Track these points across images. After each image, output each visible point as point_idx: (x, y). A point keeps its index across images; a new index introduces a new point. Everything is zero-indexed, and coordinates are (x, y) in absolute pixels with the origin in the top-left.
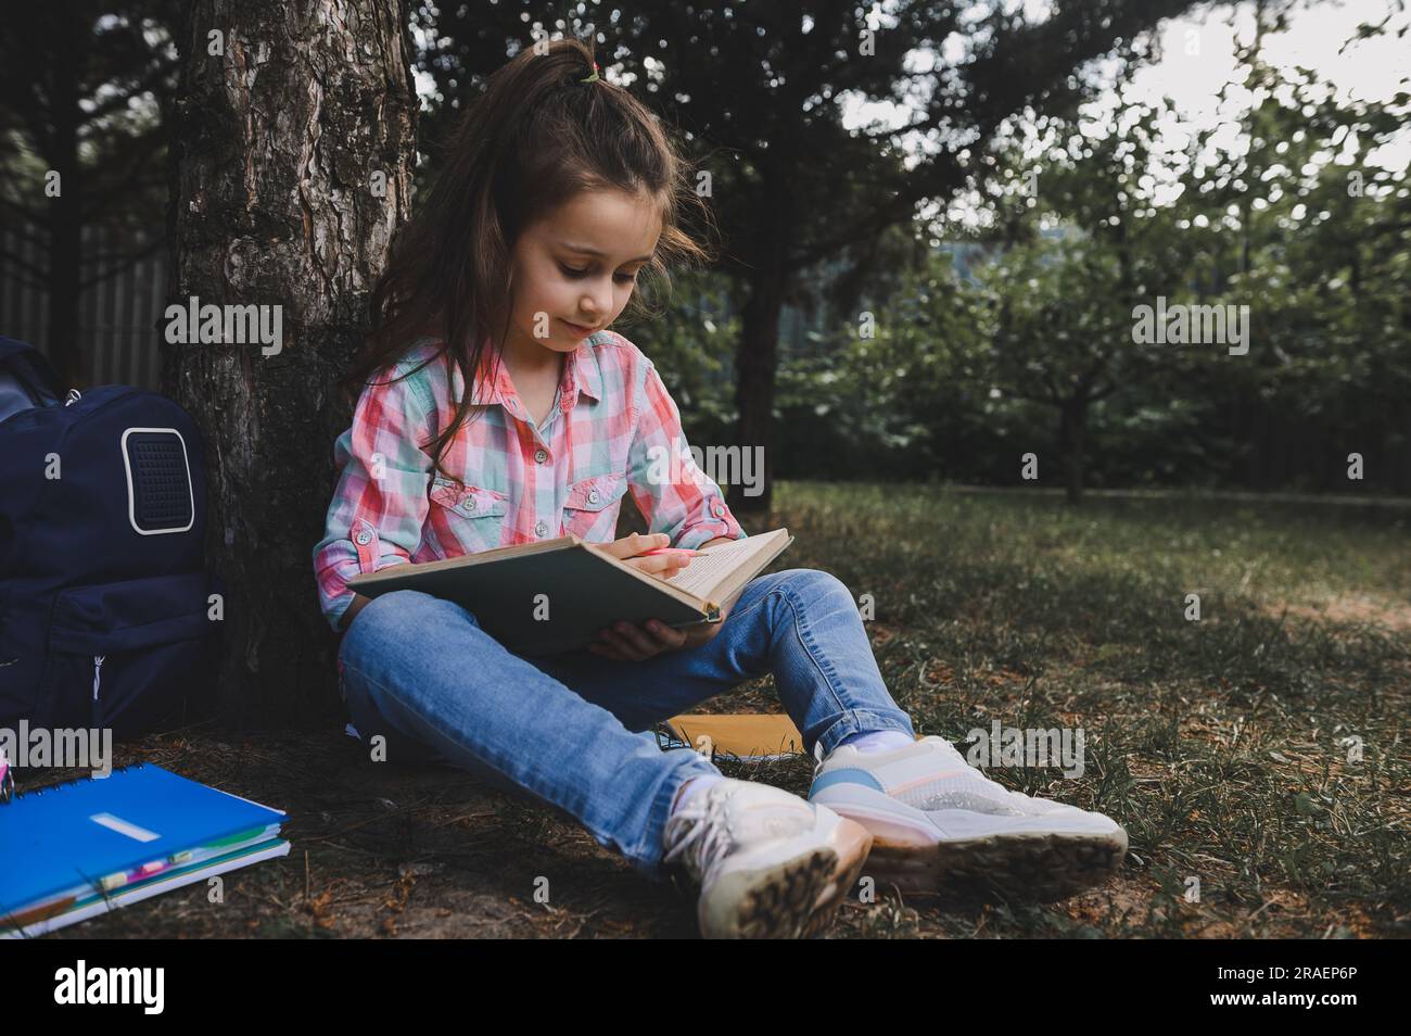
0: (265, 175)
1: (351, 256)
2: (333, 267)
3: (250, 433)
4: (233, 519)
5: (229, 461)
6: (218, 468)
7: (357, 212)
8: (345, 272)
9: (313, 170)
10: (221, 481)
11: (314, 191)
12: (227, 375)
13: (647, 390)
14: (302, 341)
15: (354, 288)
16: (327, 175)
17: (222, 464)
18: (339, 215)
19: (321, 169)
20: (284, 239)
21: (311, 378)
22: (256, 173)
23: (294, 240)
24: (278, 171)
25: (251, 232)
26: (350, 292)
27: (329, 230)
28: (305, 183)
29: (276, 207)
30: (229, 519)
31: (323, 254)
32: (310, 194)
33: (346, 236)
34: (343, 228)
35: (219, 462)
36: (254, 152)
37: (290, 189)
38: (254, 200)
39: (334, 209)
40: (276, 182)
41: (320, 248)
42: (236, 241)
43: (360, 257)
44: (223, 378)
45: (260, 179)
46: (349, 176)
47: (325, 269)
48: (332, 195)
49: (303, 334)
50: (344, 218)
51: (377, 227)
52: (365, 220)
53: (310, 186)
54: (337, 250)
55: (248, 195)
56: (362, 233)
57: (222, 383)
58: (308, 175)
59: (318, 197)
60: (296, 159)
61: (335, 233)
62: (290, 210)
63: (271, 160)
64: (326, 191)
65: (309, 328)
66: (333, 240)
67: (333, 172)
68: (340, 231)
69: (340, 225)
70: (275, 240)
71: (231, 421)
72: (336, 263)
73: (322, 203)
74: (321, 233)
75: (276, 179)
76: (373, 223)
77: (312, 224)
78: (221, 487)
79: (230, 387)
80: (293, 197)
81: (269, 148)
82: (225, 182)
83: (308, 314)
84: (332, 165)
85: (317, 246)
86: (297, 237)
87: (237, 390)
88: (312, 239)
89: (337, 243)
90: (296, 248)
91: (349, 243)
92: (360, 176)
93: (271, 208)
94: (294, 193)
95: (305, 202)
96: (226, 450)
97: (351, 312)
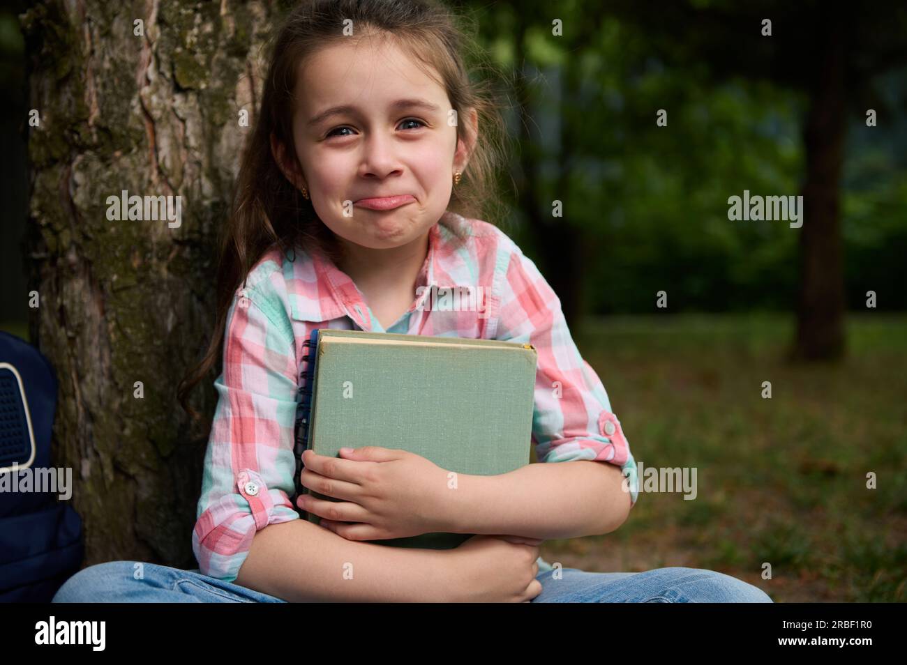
0: (104, 86)
1: (199, 163)
2: (179, 177)
3: (101, 358)
4: (89, 451)
5: (85, 390)
6: (74, 397)
7: (203, 115)
8: (193, 181)
9: (153, 76)
10: (77, 408)
11: (155, 99)
12: (77, 300)
13: (510, 278)
14: (151, 259)
15: (204, 197)
16: (168, 80)
17: (78, 393)
18: (183, 121)
19: (161, 74)
20: (127, 151)
21: (161, 297)
22: (96, 85)
23: (138, 151)
24: (116, 82)
25: (94, 147)
26: (199, 203)
27: (174, 138)
28: (146, 90)
29: (116, 119)
30: (86, 449)
31: (168, 164)
32: (150, 102)
33: (192, 142)
34: (189, 133)
35: (74, 390)
36: (93, 63)
37: (130, 98)
38: (95, 113)
39: (177, 116)
40: (115, 93)
41: (164, 158)
42: (79, 158)
43: (210, 163)
44: (73, 302)
45: (100, 89)
46: (191, 79)
47: (171, 180)
48: (174, 100)
49: (151, 251)
50: (189, 124)
51: (227, 129)
52: (213, 123)
53: (151, 94)
54: (183, 158)
55: (88, 109)
56: (211, 137)
57: (73, 307)
58: (148, 82)
59: (159, 104)
60: (135, 66)
61: (180, 141)
62: (131, 122)
63: (108, 71)
64: (168, 97)
65: (158, 244)
66: (178, 148)
67: (173, 76)
68: (186, 139)
69: (185, 130)
70: (118, 154)
71: (83, 347)
72: (183, 172)
73: (164, 110)
74: (164, 143)
75: (114, 88)
76: (223, 125)
77: (154, 133)
78: (78, 416)
79: (81, 309)
80: (133, 108)
81: (107, 58)
82: (67, 95)
83: (155, 230)
84: (173, 68)
85: (161, 154)
86: (140, 148)
87: (88, 314)
88: (156, 149)
89: (183, 152)
90: (139, 160)
91: (196, 149)
92: (203, 77)
93: (111, 121)
94: (134, 102)
95: (146, 112)
96: (81, 378)
97: (201, 222)
